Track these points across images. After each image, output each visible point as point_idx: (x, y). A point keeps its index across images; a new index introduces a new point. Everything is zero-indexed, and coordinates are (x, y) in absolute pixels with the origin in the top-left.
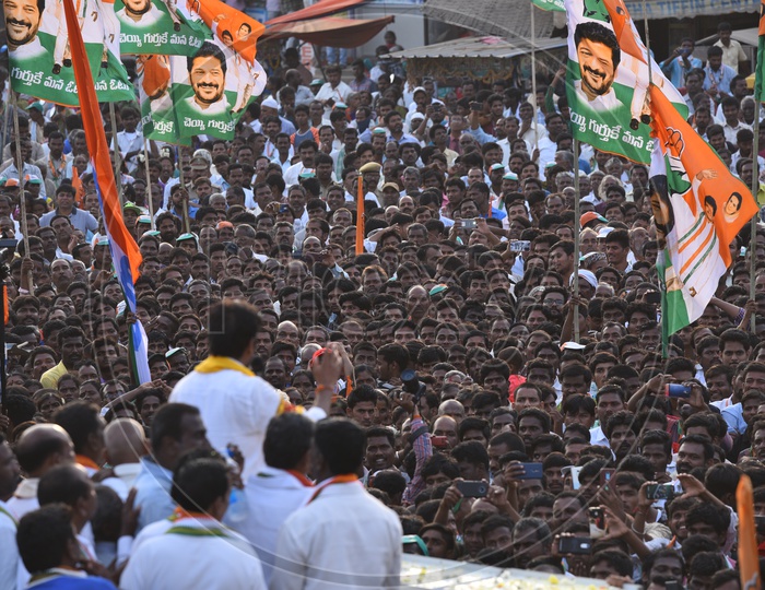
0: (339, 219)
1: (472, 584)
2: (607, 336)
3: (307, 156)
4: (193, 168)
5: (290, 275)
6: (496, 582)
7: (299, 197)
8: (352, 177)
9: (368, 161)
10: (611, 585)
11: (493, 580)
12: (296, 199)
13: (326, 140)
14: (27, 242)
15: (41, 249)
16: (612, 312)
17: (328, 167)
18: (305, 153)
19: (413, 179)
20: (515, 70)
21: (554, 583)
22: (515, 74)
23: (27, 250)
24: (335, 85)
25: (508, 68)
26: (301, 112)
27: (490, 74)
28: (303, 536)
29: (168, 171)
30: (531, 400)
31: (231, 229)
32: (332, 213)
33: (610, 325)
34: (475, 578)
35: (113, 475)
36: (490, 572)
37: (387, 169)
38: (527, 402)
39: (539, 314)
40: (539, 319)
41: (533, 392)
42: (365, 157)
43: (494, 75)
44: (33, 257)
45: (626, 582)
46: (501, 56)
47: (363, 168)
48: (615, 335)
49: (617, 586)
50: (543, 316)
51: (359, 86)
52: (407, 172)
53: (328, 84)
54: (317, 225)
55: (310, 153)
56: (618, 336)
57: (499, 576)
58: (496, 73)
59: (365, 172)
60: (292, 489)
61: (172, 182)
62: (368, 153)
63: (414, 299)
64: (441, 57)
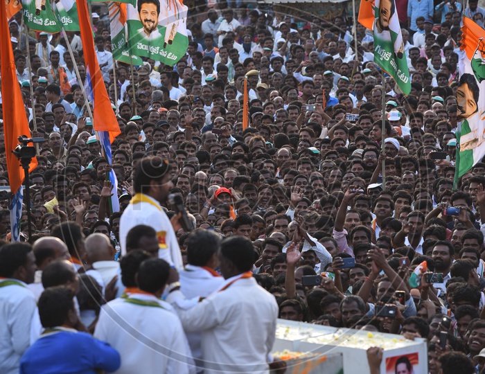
0: (232, 106)
1: (319, 338)
2: (405, 180)
3: (206, 66)
4: (139, 74)
5: (206, 140)
6: (334, 336)
7: (208, 92)
8: (241, 79)
9: (252, 69)
10: (407, 338)
11: (332, 335)
12: (207, 93)
13: (224, 56)
14: (35, 121)
15: (43, 125)
16: (407, 164)
17: (225, 73)
18: (205, 64)
19: (279, 80)
20: (344, 11)
21: (370, 337)
22: (344, 13)
23: (35, 126)
24: (229, 21)
25: (340, 9)
26: (208, 39)
27: (329, 13)
28: (221, 311)
29: (124, 76)
30: (356, 220)
31: (166, 112)
32: (228, 102)
33: (408, 173)
34: (320, 334)
35: (92, 268)
36: (330, 330)
37: (263, 74)
38: (353, 222)
39: (359, 166)
40: (359, 169)
41: (357, 215)
42: (249, 66)
43: (331, 14)
44: (39, 130)
45: (416, 336)
46: (335, 2)
47: (248, 73)
48: (410, 179)
49: (410, 339)
50: (361, 167)
51: (244, 21)
52: (275, 75)
53: (225, 21)
54: (218, 110)
55: (208, 64)
56: (412, 180)
57: (335, 332)
58: (332, 12)
59: (249, 76)
60: (206, 278)
61: (127, 83)
62: (252, 63)
63: (281, 157)
64: (297, 2)
